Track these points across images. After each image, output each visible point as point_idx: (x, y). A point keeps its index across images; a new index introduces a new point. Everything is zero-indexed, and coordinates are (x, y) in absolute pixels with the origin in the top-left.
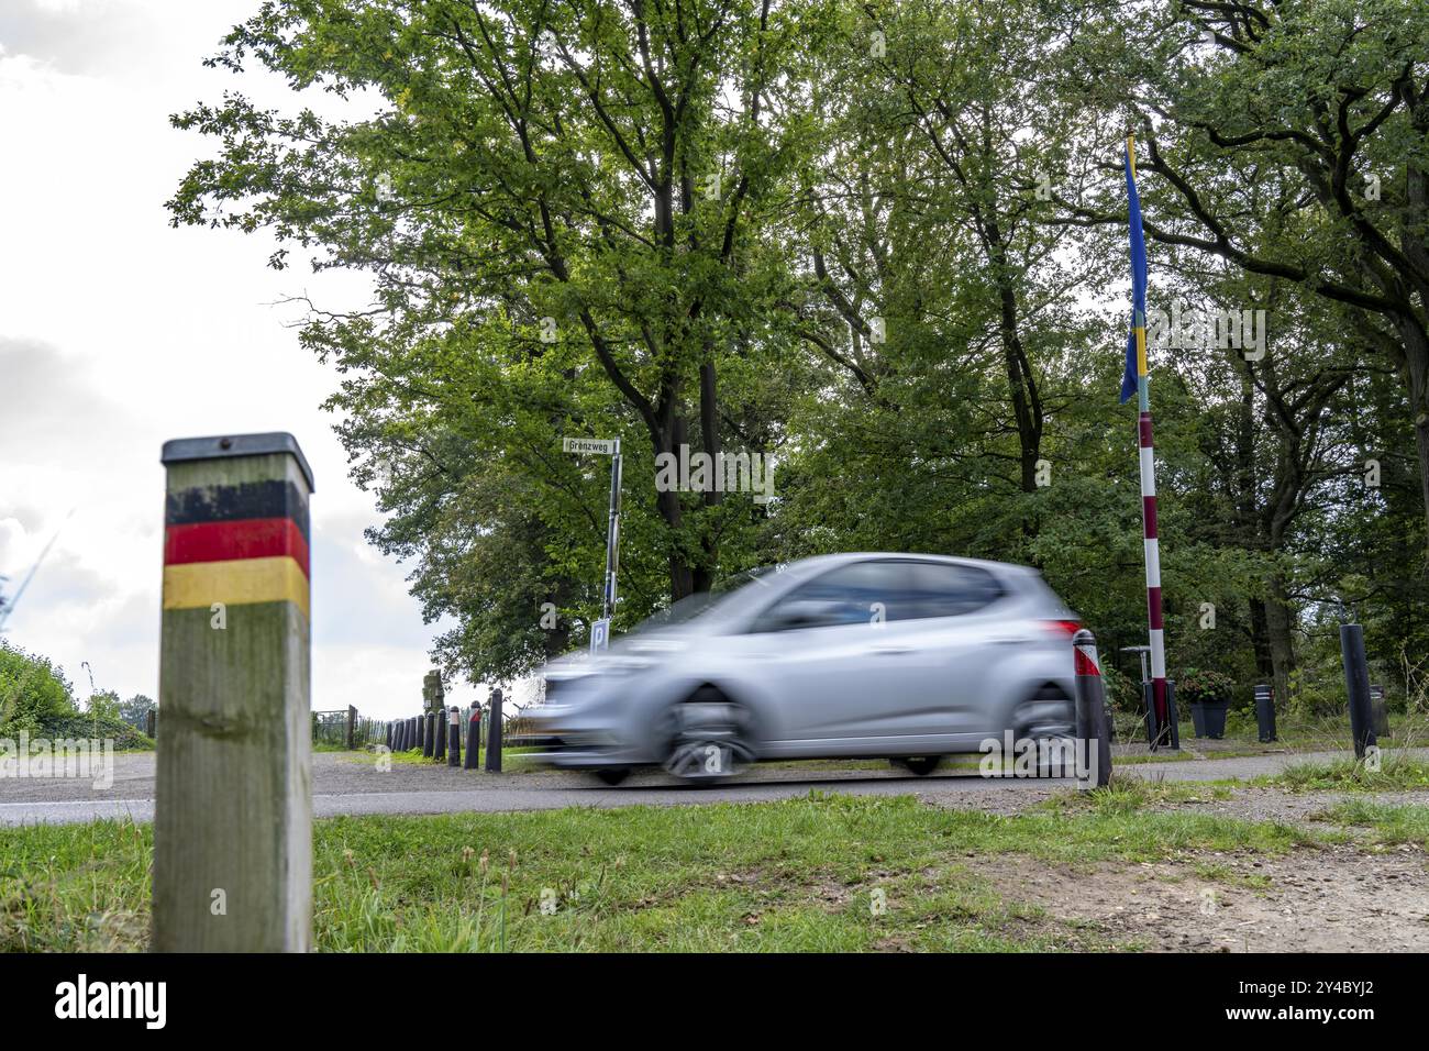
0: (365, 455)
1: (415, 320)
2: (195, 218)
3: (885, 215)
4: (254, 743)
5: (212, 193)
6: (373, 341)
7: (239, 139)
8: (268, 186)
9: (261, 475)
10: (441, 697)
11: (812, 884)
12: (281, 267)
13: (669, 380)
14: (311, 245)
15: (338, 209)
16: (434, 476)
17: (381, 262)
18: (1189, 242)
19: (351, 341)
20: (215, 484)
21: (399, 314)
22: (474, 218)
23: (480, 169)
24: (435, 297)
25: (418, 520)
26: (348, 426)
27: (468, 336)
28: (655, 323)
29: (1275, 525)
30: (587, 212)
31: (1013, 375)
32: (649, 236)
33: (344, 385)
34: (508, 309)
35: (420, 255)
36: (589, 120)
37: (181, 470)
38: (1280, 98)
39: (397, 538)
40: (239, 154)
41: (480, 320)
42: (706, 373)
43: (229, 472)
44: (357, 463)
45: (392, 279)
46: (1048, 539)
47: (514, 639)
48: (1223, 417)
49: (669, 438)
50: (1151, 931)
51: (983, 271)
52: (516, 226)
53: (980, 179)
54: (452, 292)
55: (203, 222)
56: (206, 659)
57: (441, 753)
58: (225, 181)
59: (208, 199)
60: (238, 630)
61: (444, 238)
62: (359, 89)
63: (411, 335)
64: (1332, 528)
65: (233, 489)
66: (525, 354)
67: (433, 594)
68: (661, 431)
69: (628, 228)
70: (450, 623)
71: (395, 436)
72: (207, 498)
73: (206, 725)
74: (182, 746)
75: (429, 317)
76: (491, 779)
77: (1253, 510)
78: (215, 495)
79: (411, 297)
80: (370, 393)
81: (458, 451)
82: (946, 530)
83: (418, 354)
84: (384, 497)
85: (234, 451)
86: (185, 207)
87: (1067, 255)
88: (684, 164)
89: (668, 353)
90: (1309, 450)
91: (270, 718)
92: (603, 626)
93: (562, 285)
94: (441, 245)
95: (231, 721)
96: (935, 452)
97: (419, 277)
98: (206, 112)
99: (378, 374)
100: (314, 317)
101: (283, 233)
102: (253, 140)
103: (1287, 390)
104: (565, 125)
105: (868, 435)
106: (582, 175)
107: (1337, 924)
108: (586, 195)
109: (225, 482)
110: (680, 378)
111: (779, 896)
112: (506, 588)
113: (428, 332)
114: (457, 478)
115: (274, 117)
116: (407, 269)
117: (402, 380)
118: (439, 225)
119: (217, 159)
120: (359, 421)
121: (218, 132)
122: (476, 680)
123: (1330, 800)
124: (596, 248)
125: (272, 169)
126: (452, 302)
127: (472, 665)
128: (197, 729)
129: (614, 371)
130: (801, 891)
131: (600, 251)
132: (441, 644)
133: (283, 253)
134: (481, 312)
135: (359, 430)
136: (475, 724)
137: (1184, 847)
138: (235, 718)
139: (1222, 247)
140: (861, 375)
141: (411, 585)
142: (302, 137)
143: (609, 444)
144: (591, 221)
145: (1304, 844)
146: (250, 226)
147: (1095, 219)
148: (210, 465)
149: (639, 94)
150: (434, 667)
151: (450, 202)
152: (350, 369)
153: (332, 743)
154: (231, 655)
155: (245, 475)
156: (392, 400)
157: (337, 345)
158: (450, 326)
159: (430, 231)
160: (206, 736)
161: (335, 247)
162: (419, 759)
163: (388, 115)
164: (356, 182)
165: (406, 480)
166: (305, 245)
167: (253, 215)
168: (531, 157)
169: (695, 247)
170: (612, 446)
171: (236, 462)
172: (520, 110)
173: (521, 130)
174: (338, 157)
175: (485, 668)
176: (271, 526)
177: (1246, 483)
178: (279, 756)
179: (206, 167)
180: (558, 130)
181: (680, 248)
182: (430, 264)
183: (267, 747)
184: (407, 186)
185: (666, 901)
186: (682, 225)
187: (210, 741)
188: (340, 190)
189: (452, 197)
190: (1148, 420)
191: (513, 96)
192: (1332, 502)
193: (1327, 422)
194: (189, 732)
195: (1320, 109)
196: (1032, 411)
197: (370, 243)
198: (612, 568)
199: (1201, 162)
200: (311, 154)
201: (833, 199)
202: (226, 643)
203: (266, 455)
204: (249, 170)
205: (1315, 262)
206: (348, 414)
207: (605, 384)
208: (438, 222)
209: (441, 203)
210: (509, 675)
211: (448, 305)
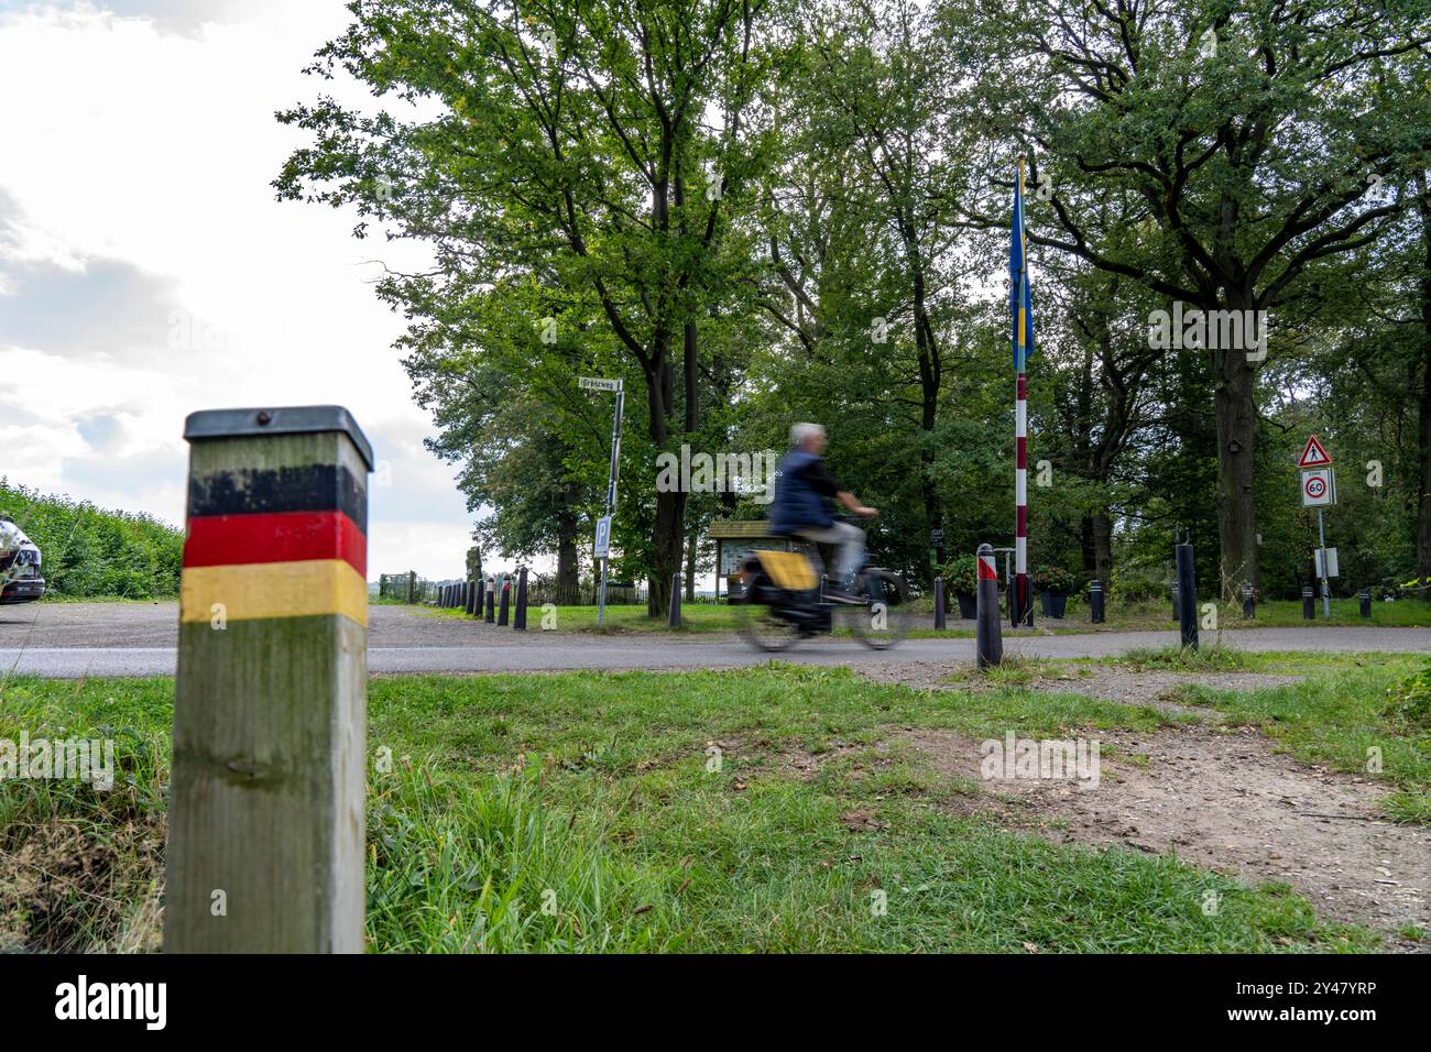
0: (425, 383)
1: (466, 281)
2: (295, 194)
3: (826, 214)
4: (292, 794)
5: (308, 175)
6: (433, 295)
7: (329, 134)
8: (352, 171)
9: (306, 458)
10: (479, 567)
11: (784, 752)
12: (362, 236)
13: (661, 335)
14: (385, 219)
15: (407, 191)
16: (477, 401)
17: (440, 235)
18: (1054, 244)
19: (414, 295)
20: (249, 468)
21: (454, 276)
22: (513, 203)
23: (519, 164)
24: (482, 265)
25: (465, 434)
26: (412, 361)
27: (507, 296)
28: (653, 290)
29: (1103, 460)
30: (602, 201)
31: (920, 342)
32: (648, 223)
33: (409, 329)
34: (537, 274)
35: (470, 229)
36: (604, 129)
37: (207, 449)
38: (1133, 137)
39: (448, 446)
40: (329, 145)
41: (515, 282)
42: (690, 331)
43: (268, 454)
44: (419, 389)
45: (447, 248)
46: (941, 465)
47: (535, 526)
48: (1069, 377)
49: (660, 379)
50: (1067, 809)
51: (902, 260)
52: (546, 210)
53: (902, 189)
54: (495, 260)
55: (301, 198)
56: (233, 686)
57: (479, 612)
58: (318, 166)
59: (304, 180)
60: (274, 649)
61: (489, 218)
62: (425, 97)
63: (463, 293)
64: (1142, 463)
65: (272, 474)
66: (550, 311)
67: (475, 488)
68: (654, 374)
69: (631, 215)
70: (487, 511)
71: (447, 369)
72: (240, 484)
73: (231, 770)
74: (202, 797)
75: (477, 280)
76: (518, 634)
77: (1087, 447)
78: (249, 481)
79: (463, 264)
80: (430, 336)
81: (496, 382)
82: (865, 456)
83: (468, 308)
84: (439, 415)
85: (274, 428)
86: (287, 185)
87: (962, 251)
88: (678, 167)
89: (661, 315)
90: (1131, 405)
91: (312, 762)
92: (606, 522)
93: (582, 259)
94: (488, 222)
95: (265, 765)
96: (860, 397)
97: (468, 248)
98: (304, 111)
99: (437, 322)
100: (387, 276)
101: (364, 210)
102: (340, 133)
103: (1118, 360)
104: (585, 133)
105: (810, 383)
106: (597, 172)
107: (1214, 803)
108: (601, 188)
109: (262, 465)
110: (669, 333)
111: (760, 763)
112: (530, 487)
113: (476, 291)
114: (495, 403)
115: (358, 117)
116: (459, 241)
117: (455, 327)
118: (486, 207)
119: (313, 148)
120: (421, 357)
121: (313, 127)
122: (506, 555)
123: (1167, 680)
124: (606, 230)
125: (355, 158)
126: (495, 268)
127: (503, 544)
128: (220, 775)
129: (620, 328)
130: (777, 759)
131: (610, 233)
132: (480, 526)
133: (363, 225)
134: (517, 277)
135: (421, 364)
136: (506, 593)
137: (1075, 726)
138: (269, 762)
139: (1080, 250)
140: (804, 337)
141: (458, 482)
142: (379, 134)
143: (615, 383)
144: (604, 209)
145: (1166, 725)
146: (337, 202)
147: (984, 223)
148: (244, 444)
149: (643, 111)
150: (475, 544)
151: (494, 189)
152: (415, 317)
153: (397, 598)
154: (265, 680)
155: (286, 457)
156: (447, 343)
157: (405, 297)
158: (492, 287)
159: (479, 212)
160: (231, 784)
161: (404, 222)
162: (463, 615)
163: (448, 117)
164: (422, 171)
165: (456, 403)
166: (381, 220)
167: (339, 193)
168: (559, 156)
169: (684, 232)
170: (617, 384)
171: (276, 441)
172: (551, 120)
173: (552, 135)
174: (408, 150)
175: (514, 547)
176: (318, 521)
177: (1084, 428)
178: (323, 813)
179: (304, 154)
180: (579, 136)
181: (673, 233)
182: (478, 239)
183: (308, 799)
184: (461, 176)
185: (667, 763)
186: (675, 215)
187: (237, 790)
188: (408, 176)
189: (497, 185)
190: (1023, 379)
191: (547, 108)
192: (1146, 446)
193: (1145, 384)
194: (210, 779)
195: (1161, 147)
196: (933, 368)
197: (431, 219)
198: (614, 479)
199: (1069, 183)
200: (386, 147)
201: (787, 200)
202: (258, 665)
203: (313, 433)
204: (338, 158)
205: (1149, 263)
206: (413, 351)
207: (610, 336)
208: (484, 204)
209: (487, 190)
210: (530, 552)
211: (492, 270)
